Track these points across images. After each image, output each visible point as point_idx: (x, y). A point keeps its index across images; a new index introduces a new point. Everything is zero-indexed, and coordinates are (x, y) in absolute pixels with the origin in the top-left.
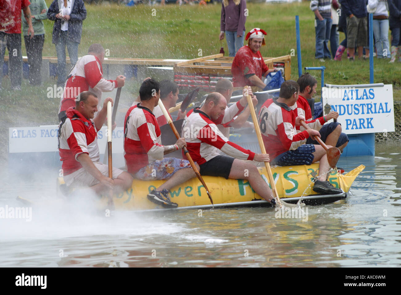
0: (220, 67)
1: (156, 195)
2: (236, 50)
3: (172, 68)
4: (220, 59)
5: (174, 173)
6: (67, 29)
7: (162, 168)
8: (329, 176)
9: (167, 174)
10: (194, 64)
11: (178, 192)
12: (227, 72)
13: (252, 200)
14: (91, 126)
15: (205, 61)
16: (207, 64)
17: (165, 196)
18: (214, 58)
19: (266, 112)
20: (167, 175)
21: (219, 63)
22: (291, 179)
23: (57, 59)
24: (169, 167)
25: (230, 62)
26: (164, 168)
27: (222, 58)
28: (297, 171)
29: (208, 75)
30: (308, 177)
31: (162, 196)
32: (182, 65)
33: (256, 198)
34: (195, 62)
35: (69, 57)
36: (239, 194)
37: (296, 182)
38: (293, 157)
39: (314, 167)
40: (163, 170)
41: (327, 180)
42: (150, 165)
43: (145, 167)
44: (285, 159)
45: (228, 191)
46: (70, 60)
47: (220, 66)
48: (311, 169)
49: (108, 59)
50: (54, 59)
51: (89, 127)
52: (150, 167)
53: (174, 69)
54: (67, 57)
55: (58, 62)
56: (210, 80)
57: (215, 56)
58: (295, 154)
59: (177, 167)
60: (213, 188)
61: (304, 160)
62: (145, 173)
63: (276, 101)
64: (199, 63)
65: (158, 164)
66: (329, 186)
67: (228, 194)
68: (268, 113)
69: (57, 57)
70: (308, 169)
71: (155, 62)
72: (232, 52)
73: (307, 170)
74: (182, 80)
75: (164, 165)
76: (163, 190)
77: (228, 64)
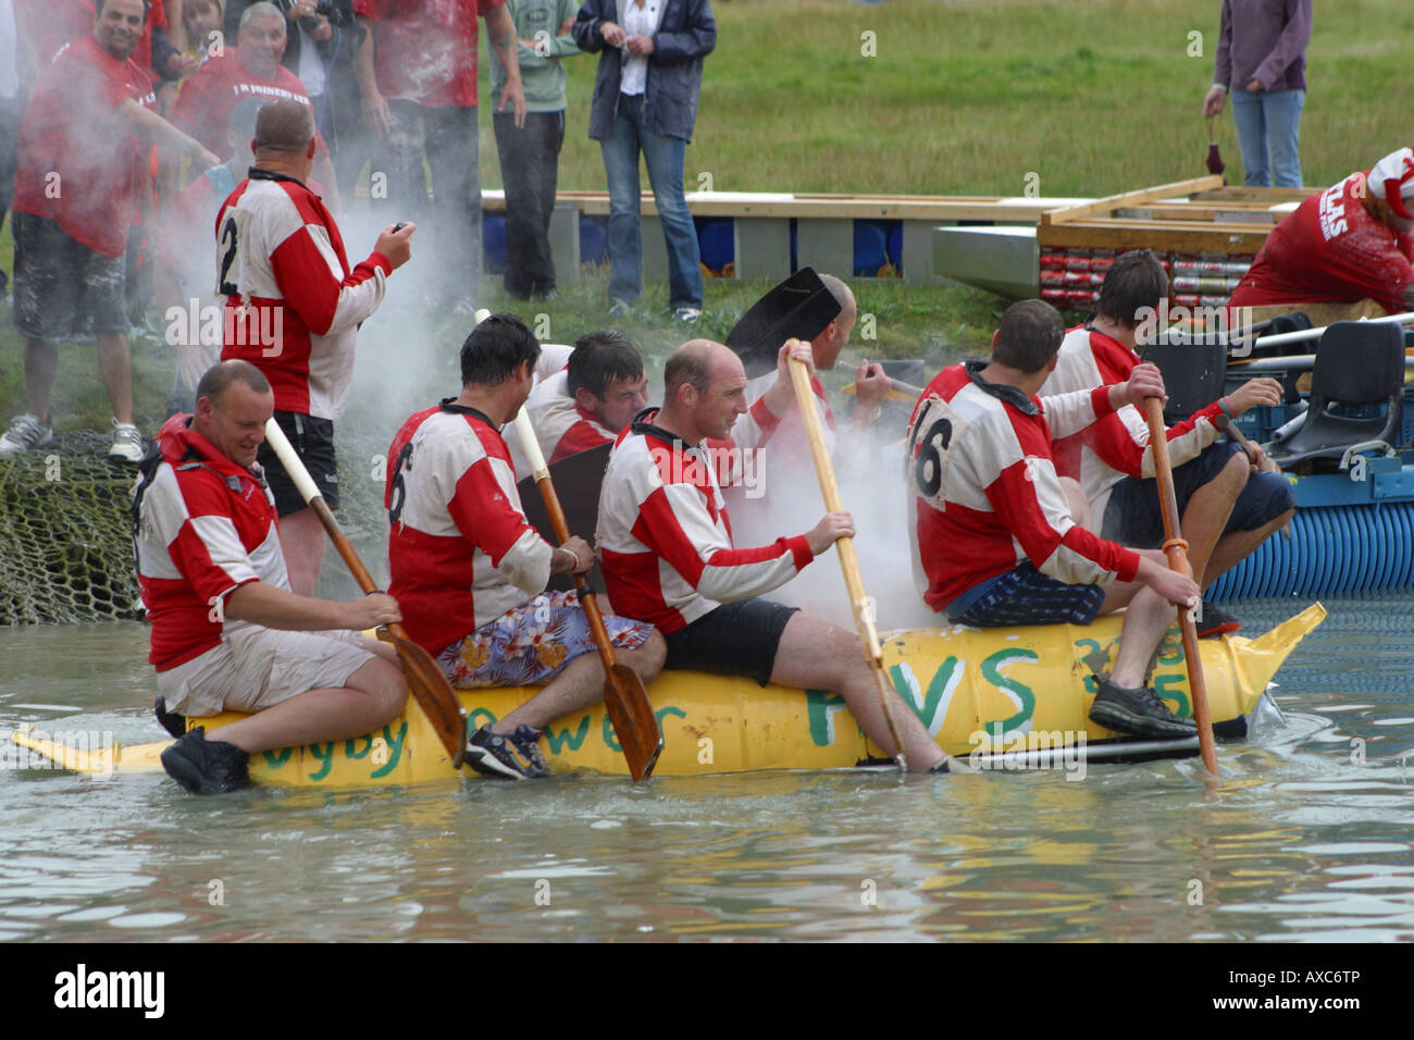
0: (1210, 226)
1: (490, 748)
2: (1270, 162)
3: (1031, 232)
4: (1212, 195)
5: (565, 665)
6: (641, 90)
7: (523, 648)
8: (1155, 667)
9: (542, 668)
10: (1115, 214)
11: (578, 735)
12: (1237, 243)
13: (856, 761)
14: (253, 486)
15: (1157, 204)
16: (1161, 216)
17: (526, 753)
18: (1190, 191)
19: (944, 417)
20: (544, 673)
21: (1206, 212)
22: (1011, 680)
23: (607, 199)
24: (549, 646)
25: (1247, 207)
26: (531, 647)
27: (1219, 193)
28: (1035, 650)
29: (1165, 254)
30: (1075, 675)
31: (511, 753)
32: (1069, 218)
33: (872, 754)
34: (1115, 207)
35: (651, 192)
36: (808, 738)
37: (1025, 693)
38: (1025, 599)
39: (1103, 635)
40: (527, 654)
41: (1146, 683)
42: (478, 637)
43: (458, 645)
44: (995, 605)
45: (767, 728)
46: (657, 202)
47: (1212, 221)
48: (1089, 642)
49: (796, 198)
50: (598, 201)
51: (245, 493)
52: (476, 645)
53: (1038, 232)
54: (643, 192)
55: (613, 209)
56: (1175, 276)
57: (1193, 186)
58: (1032, 588)
59: (577, 643)
60: (709, 719)
61: (1067, 607)
62: (457, 663)
63: (980, 377)
64: (1133, 210)
65: (504, 632)
66: (1149, 711)
67: (767, 739)
68: (953, 423)
69: (607, 192)
70: (1077, 639)
71: (970, 210)
72: (1255, 169)
73: (1075, 647)
74: (1071, 276)
75: (528, 635)
76: (517, 731)
77: (1240, 213)
